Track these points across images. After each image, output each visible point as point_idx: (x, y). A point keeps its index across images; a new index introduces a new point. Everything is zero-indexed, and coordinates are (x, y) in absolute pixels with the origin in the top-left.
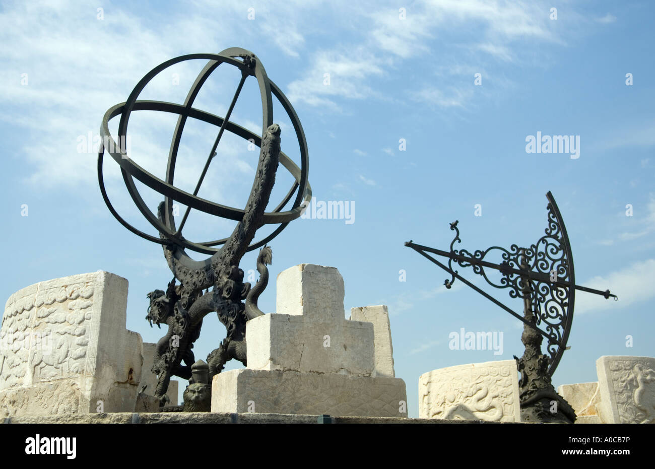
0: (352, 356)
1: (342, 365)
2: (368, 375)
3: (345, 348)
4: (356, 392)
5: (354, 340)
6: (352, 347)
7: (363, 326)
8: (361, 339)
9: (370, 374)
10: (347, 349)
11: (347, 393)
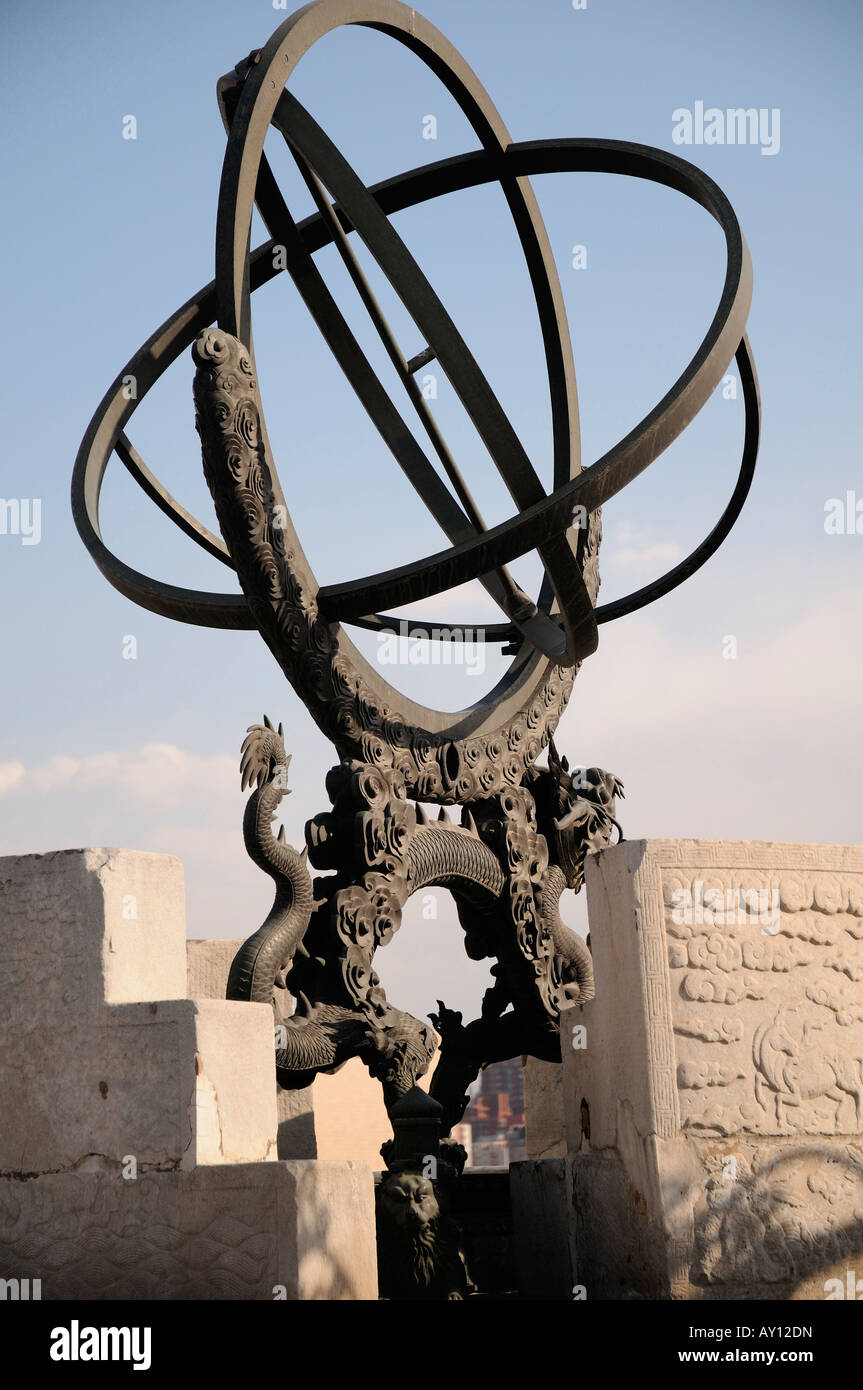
0: (125, 1113)
1: (92, 1143)
2: (170, 1165)
3: (104, 1088)
4: (131, 1219)
5: (133, 1064)
6: (126, 1085)
7: (159, 1014)
8: (154, 1056)
9: (177, 1162)
10: (108, 1094)
11: (106, 1227)
